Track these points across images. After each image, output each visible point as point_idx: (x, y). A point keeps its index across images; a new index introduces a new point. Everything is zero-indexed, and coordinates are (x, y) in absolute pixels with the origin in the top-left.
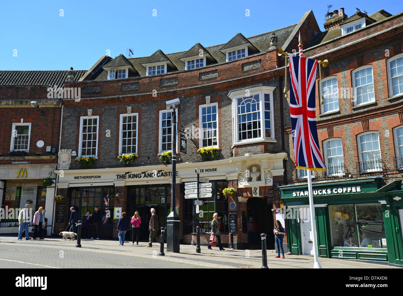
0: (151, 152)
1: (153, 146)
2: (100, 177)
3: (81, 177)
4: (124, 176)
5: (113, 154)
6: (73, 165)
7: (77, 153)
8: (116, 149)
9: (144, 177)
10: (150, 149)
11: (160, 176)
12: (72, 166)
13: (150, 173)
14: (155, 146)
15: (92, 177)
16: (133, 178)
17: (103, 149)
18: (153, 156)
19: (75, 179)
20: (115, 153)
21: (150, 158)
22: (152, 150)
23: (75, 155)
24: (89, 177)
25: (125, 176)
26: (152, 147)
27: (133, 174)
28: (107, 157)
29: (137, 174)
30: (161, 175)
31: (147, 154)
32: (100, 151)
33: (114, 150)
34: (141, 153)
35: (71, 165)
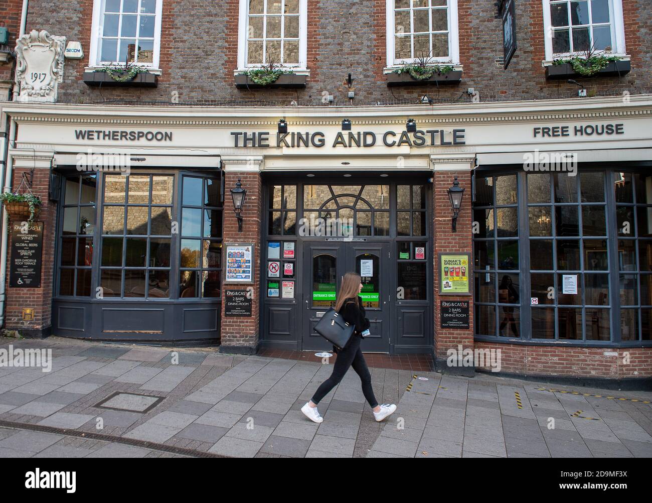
0: (358, 63)
1: (366, 43)
2: (170, 139)
3: (101, 135)
4: (261, 139)
5: (216, 62)
6: (69, 91)
7: (86, 46)
8: (226, 45)
9: (334, 146)
10: (355, 51)
11: (394, 143)
12: (65, 94)
13: (359, 134)
14: (375, 43)
15: (139, 137)
16: (293, 146)
17: (180, 44)
18: (366, 76)
19: (78, 137)
20: (226, 58)
21: (354, 83)
22: (363, 56)
23: (80, 55)
24: (128, 136)
25: (263, 136)
26: (359, 46)
27: (293, 134)
28: (197, 71)
29: (307, 134)
30: (401, 142)
31: (343, 66)
32: (171, 51)
33: (219, 47)
34: (319, 64)
35: (63, 91)
